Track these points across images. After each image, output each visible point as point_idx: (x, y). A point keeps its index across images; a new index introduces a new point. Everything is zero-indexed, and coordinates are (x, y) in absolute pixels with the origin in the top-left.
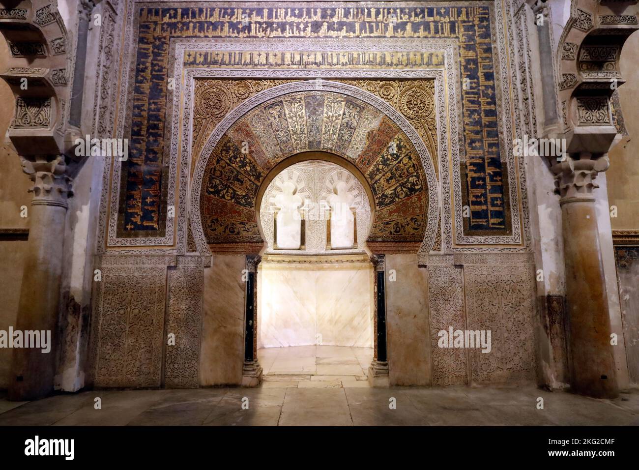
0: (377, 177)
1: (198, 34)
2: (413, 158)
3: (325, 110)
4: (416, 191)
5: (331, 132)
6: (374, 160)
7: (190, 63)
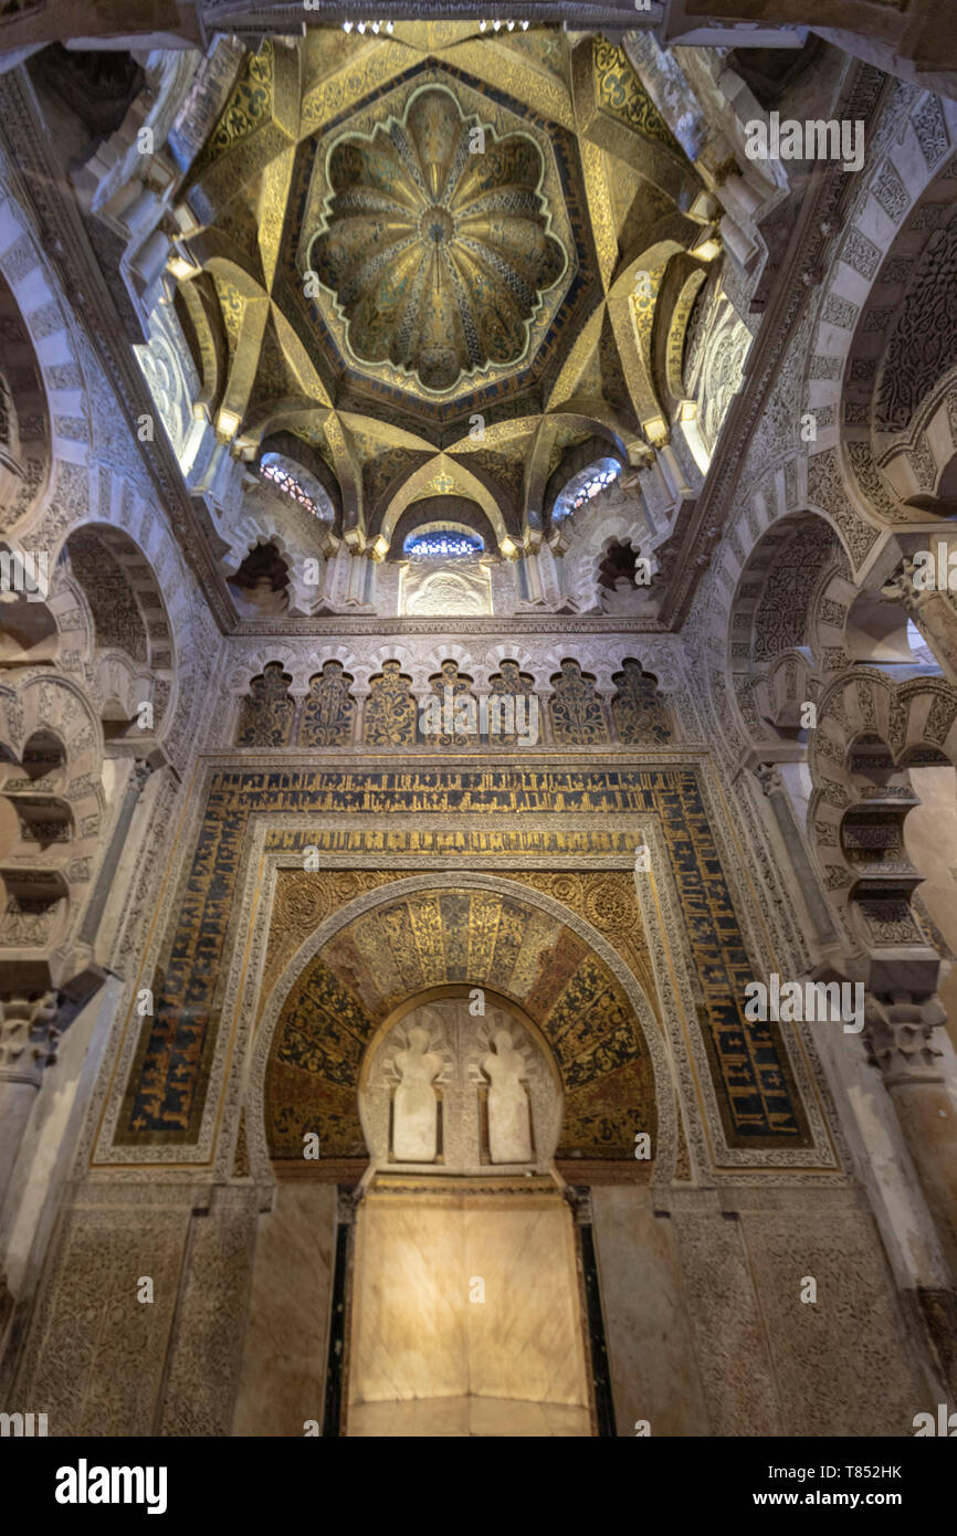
0: (562, 1031)
1: (289, 807)
2: (618, 998)
3: (472, 918)
4: (629, 1056)
5: (482, 952)
6: (553, 1000)
7: (274, 847)
